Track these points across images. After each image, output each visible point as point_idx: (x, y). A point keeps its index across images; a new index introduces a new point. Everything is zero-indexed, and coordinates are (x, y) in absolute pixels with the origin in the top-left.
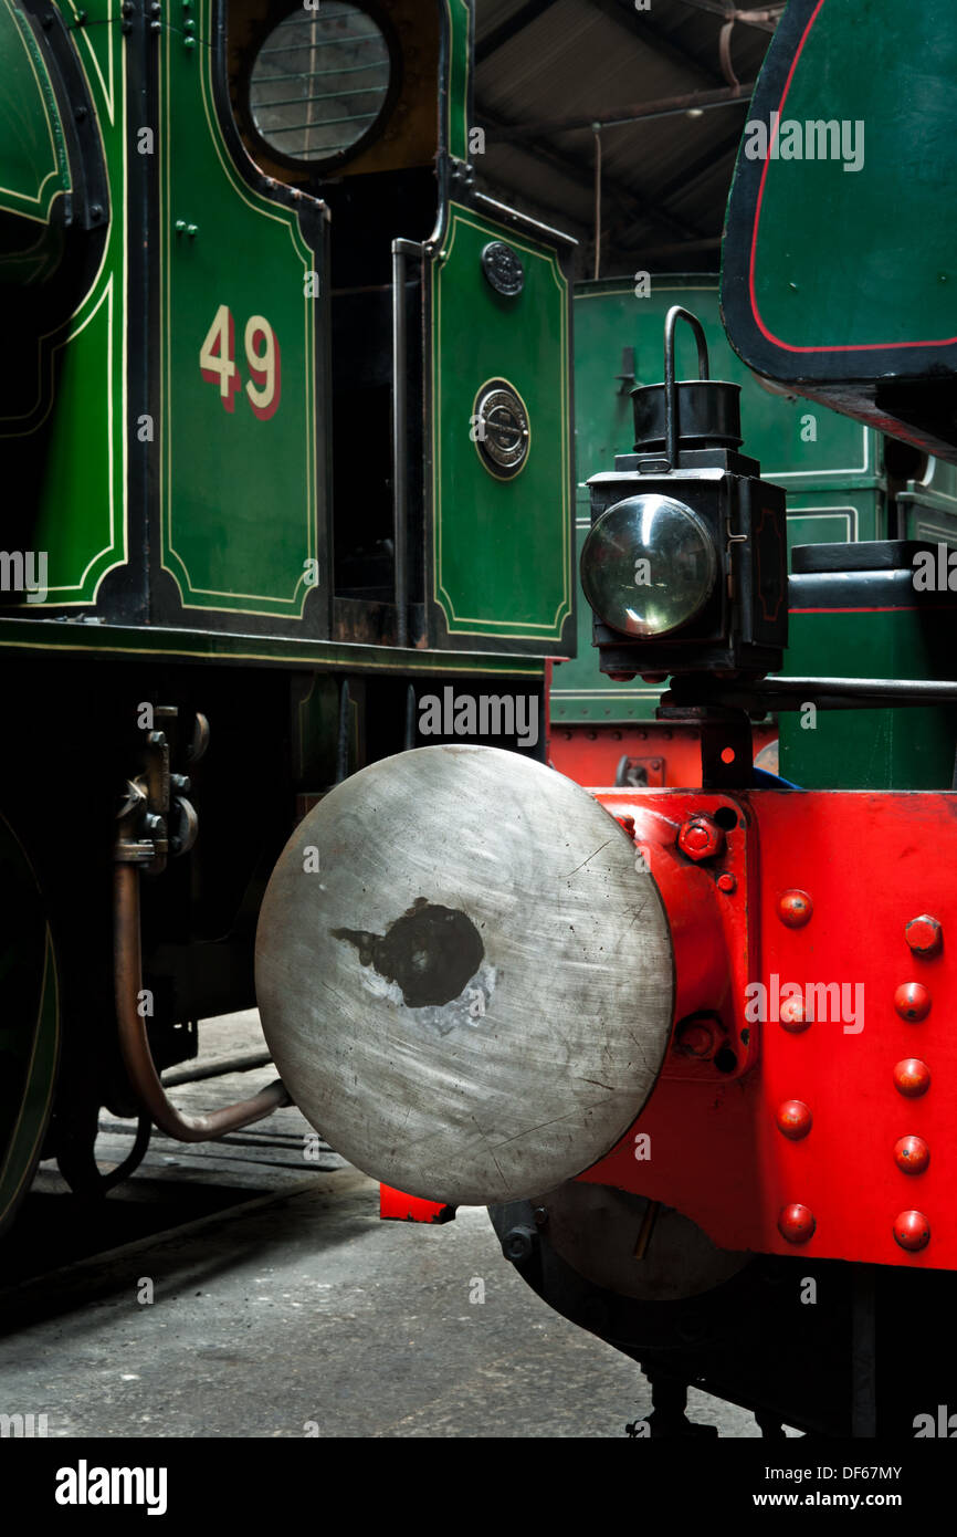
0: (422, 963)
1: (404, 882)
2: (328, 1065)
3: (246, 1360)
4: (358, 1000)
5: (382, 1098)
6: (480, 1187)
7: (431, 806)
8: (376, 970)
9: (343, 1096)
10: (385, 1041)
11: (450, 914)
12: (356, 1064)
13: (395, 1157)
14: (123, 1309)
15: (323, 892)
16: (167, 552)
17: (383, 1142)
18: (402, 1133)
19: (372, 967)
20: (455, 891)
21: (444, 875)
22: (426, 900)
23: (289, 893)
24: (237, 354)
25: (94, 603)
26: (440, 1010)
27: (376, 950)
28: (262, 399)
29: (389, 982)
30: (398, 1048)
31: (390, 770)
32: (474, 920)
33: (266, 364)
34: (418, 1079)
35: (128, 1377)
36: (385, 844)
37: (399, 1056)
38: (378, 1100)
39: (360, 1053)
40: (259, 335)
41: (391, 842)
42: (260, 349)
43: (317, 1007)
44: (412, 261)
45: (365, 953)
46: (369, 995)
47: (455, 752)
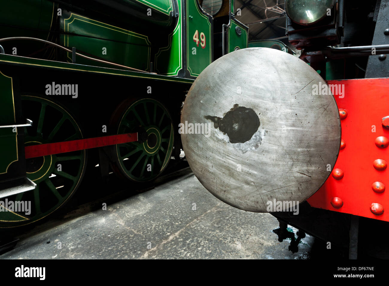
0: (236, 127)
1: (229, 99)
2: (204, 161)
3: (199, 189)
4: (213, 140)
5: (221, 174)
6: (255, 206)
7: (240, 71)
8: (220, 130)
9: (208, 172)
10: (223, 154)
11: (247, 110)
12: (212, 161)
13: (225, 193)
14: (182, 179)
15: (202, 104)
16: (188, 67)
17: (221, 188)
18: (228, 186)
19: (218, 129)
20: (249, 101)
21: (245, 95)
22: (238, 105)
23: (191, 104)
24: (199, 38)
25: (177, 75)
26: (243, 145)
27: (220, 123)
28: (203, 45)
29: (224, 134)
30: (227, 157)
31: (225, 59)
32: (256, 112)
33: (204, 40)
34: (234, 168)
35: (182, 191)
36: (223, 86)
37: (227, 160)
38: (220, 174)
39: (214, 158)
40: (202, 36)
41: (225, 85)
42: (203, 38)
43: (200, 142)
44: (225, 28)
45: (216, 124)
46: (217, 138)
47: (250, 50)
